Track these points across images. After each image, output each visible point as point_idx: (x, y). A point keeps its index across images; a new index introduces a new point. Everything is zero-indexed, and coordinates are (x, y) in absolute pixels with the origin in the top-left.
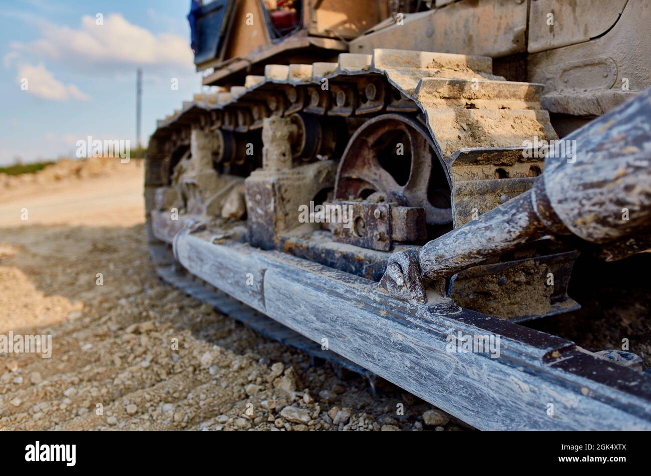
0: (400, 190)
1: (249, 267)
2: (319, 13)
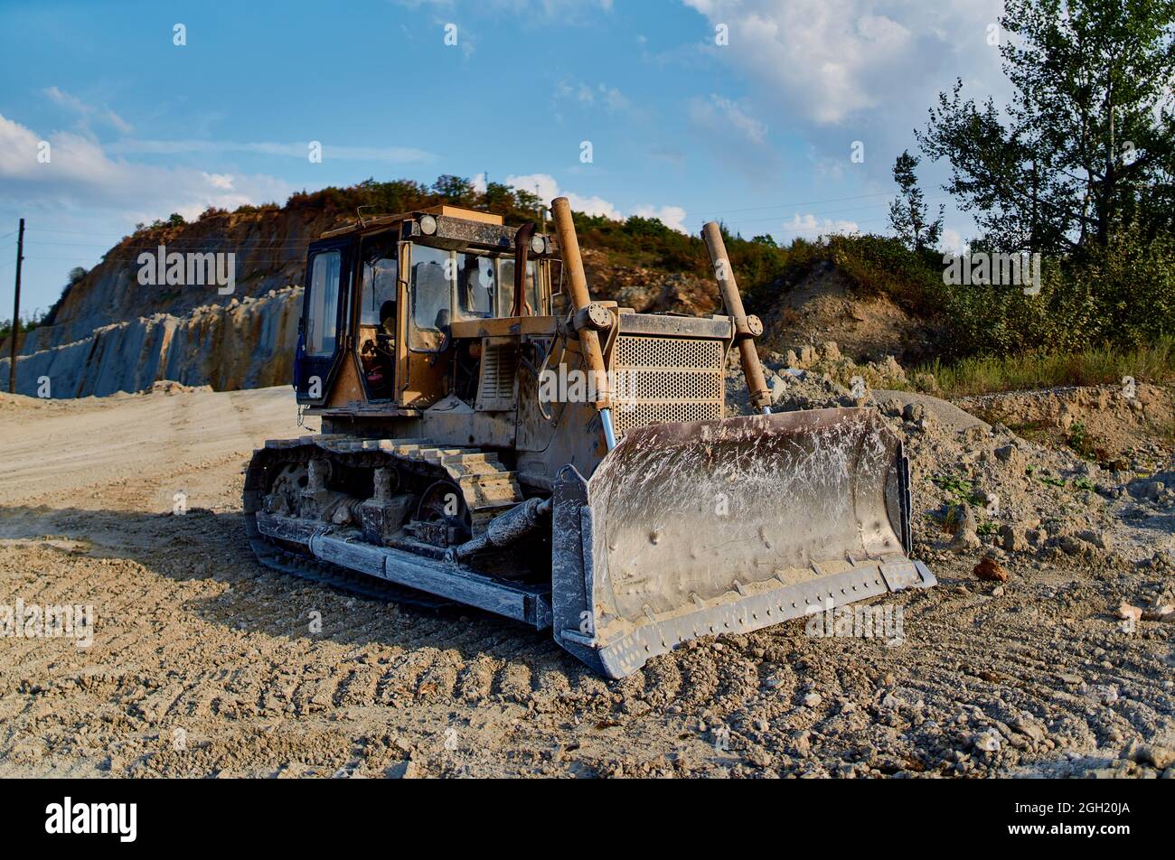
1: (375, 556)
2: (405, 393)
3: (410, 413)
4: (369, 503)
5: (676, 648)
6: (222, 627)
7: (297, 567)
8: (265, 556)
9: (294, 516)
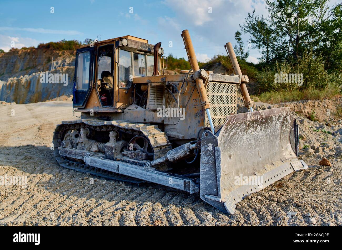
0: (142, 149)
1: (114, 164)
2: (117, 103)
3: (119, 111)
4: (107, 144)
5: (243, 198)
6: (57, 194)
7: (75, 167)
8: (62, 163)
9: (74, 149)
